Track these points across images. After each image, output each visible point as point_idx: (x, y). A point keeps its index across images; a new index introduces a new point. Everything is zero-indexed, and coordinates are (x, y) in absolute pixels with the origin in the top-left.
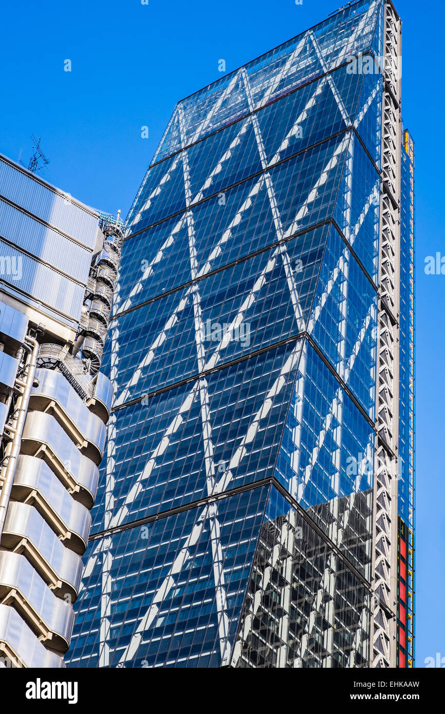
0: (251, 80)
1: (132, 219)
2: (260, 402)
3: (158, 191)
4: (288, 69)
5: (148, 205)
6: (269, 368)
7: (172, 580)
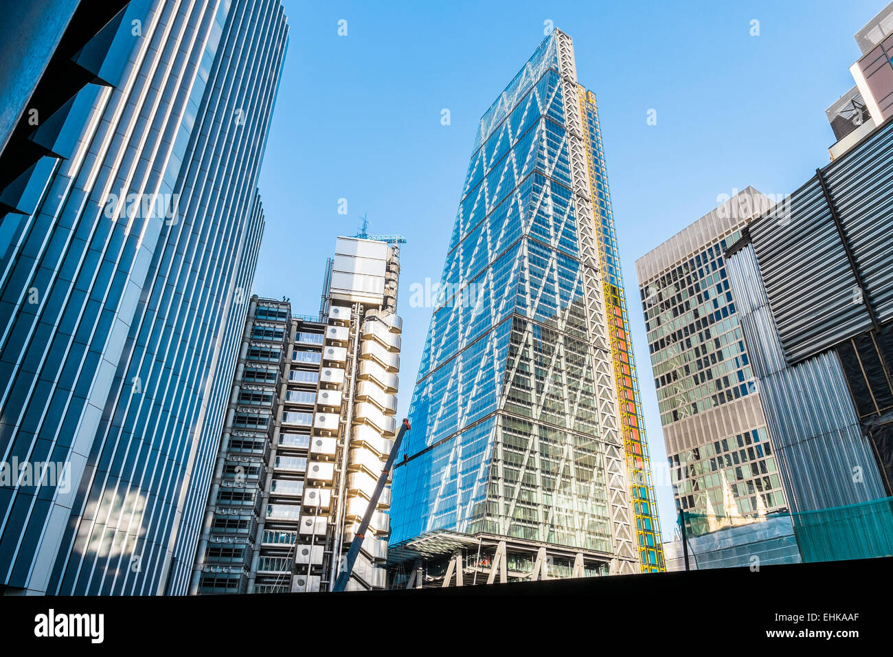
0: (507, 97)
1: (465, 189)
2: (509, 275)
3: (475, 170)
4: (519, 89)
5: (471, 179)
6: (512, 257)
7: (481, 371)
